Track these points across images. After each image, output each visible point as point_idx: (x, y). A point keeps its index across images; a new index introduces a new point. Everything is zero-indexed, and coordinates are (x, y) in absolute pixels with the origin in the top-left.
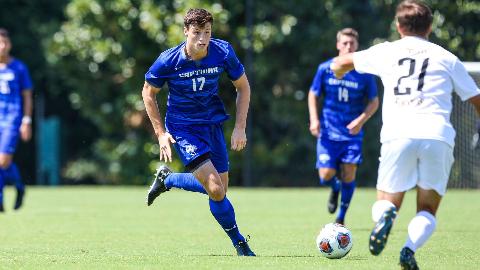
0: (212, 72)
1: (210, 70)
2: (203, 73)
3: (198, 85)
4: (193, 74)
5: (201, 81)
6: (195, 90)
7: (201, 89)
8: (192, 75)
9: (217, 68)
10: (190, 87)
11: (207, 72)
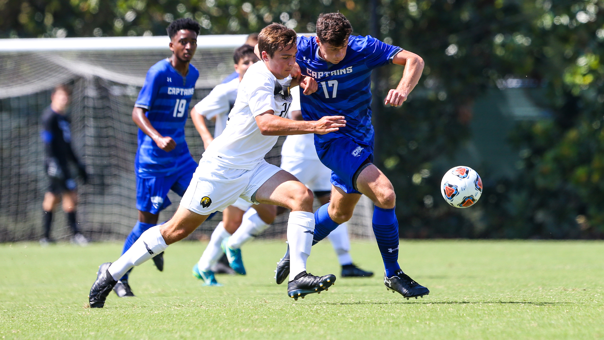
0: (345, 73)
2: (334, 74)
3: (330, 90)
5: (333, 85)
6: (327, 96)
7: (334, 95)
8: (321, 77)
9: (351, 67)
11: (338, 74)
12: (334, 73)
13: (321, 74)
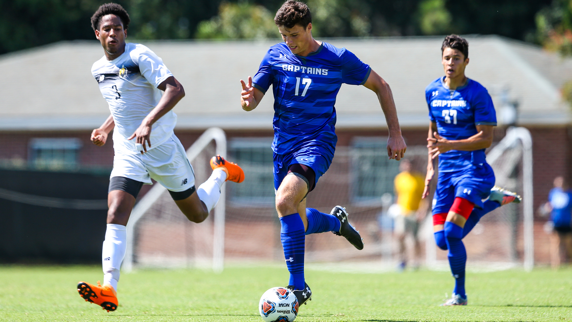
0: (320, 74)
1: (318, 71)
2: (310, 72)
3: (302, 88)
4: (299, 69)
5: (306, 83)
6: (297, 94)
7: (303, 95)
8: (297, 71)
9: (327, 70)
10: (292, 88)
11: (314, 73)
12: (310, 70)
13: (297, 68)
